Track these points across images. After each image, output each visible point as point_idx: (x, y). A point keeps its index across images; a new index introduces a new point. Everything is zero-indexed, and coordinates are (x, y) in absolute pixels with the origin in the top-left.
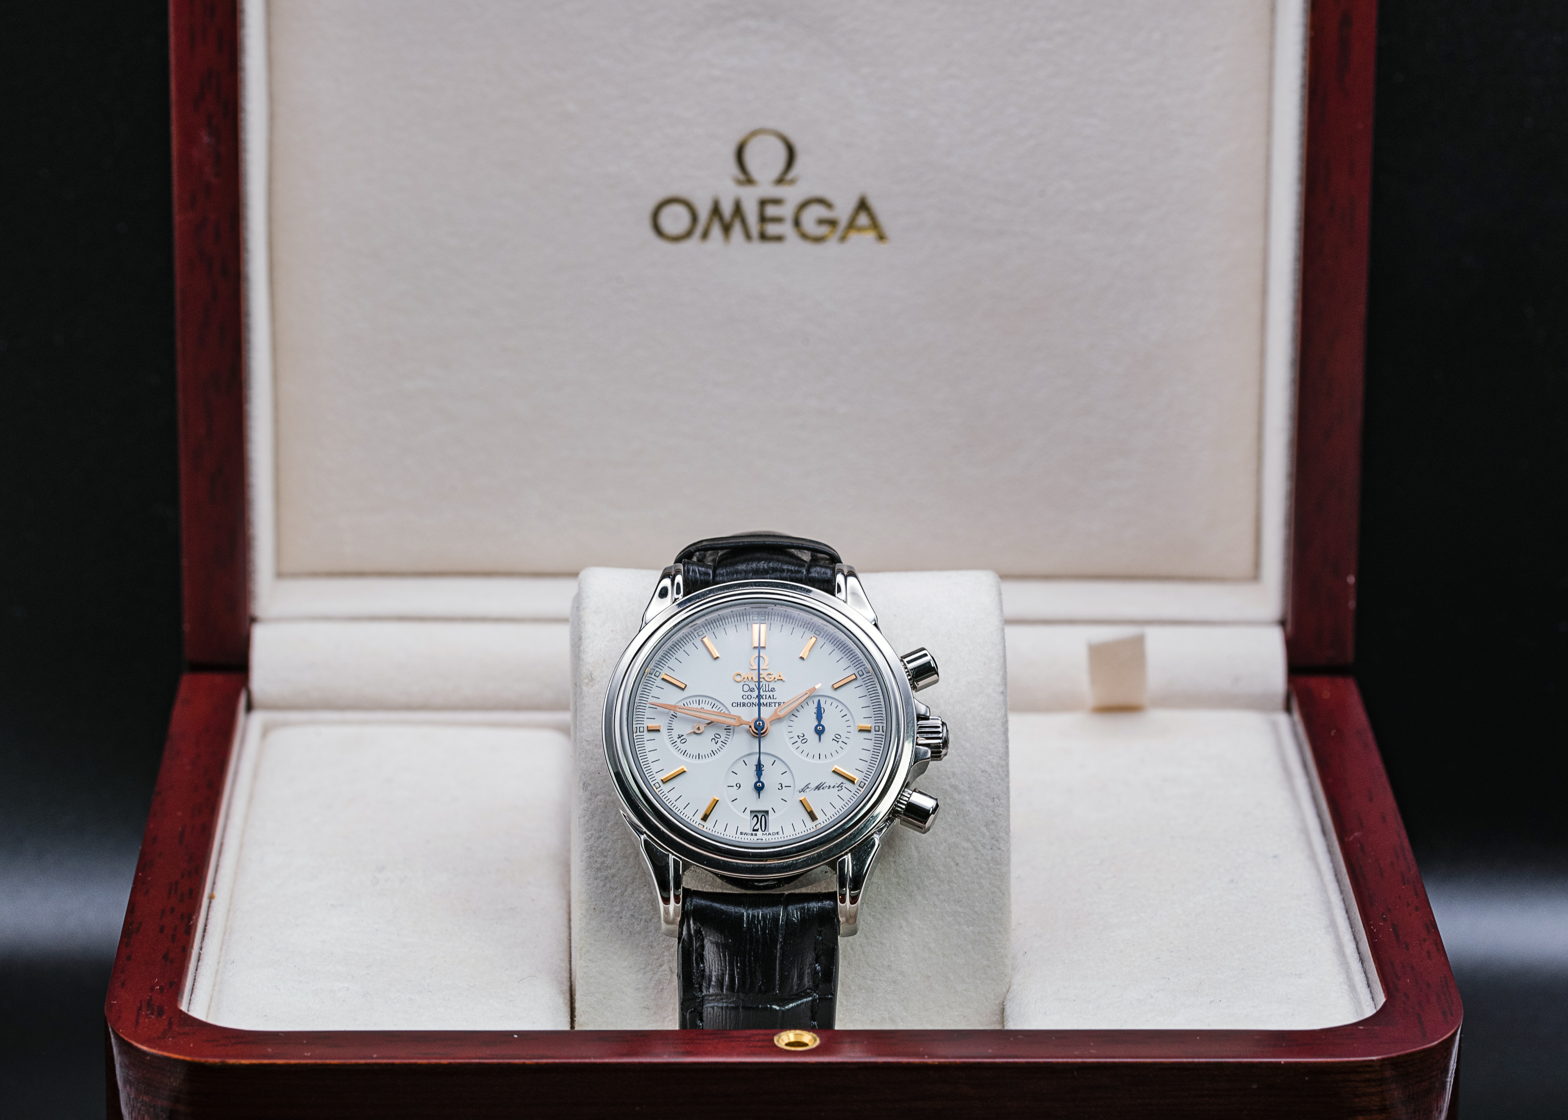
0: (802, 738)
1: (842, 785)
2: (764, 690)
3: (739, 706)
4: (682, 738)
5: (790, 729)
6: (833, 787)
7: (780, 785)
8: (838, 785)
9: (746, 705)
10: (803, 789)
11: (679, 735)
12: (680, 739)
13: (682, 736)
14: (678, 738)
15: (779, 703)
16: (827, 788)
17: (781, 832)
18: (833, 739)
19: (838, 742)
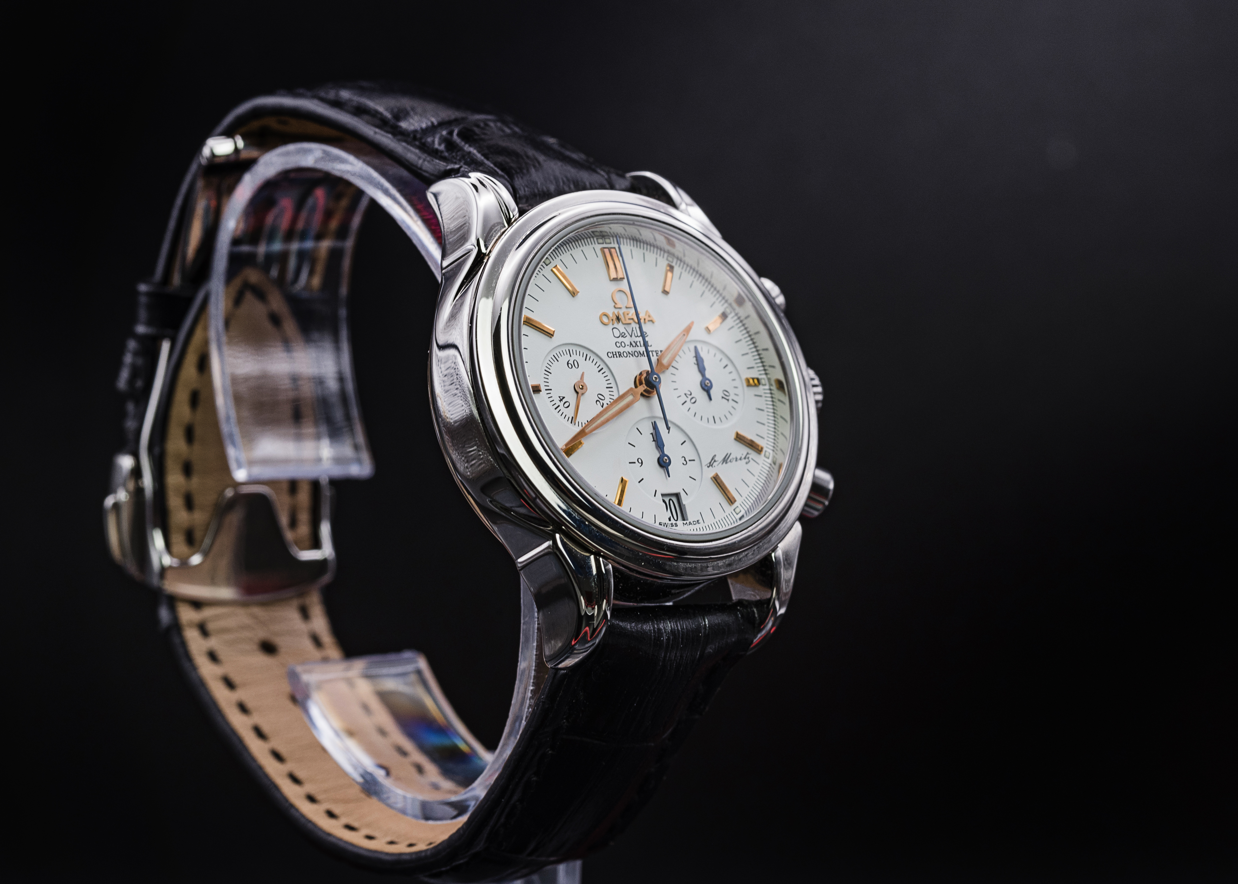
0: (690, 397)
1: (748, 456)
2: (636, 335)
3: (615, 356)
4: (564, 400)
5: (675, 386)
6: (740, 459)
7: (683, 459)
8: (743, 457)
9: (622, 355)
10: (710, 463)
11: (559, 397)
12: (562, 402)
13: (564, 398)
14: (560, 401)
15: (656, 351)
16: (735, 460)
17: (701, 521)
18: (723, 397)
19: (728, 400)
